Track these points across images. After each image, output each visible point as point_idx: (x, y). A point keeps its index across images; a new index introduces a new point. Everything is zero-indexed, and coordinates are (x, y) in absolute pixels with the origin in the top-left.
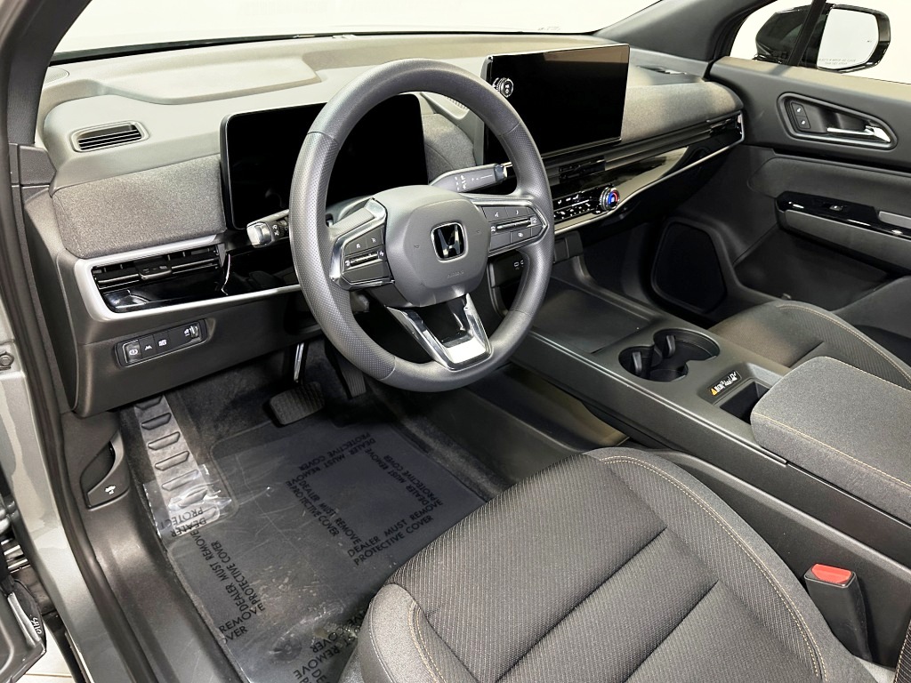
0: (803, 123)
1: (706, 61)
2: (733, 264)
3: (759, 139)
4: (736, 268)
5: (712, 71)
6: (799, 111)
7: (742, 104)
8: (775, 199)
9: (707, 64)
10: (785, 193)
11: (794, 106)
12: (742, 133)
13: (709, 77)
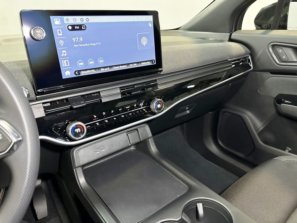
0: (284, 57)
1: (229, 33)
2: (257, 132)
3: (261, 68)
4: (259, 134)
5: (232, 37)
6: (280, 51)
7: (249, 51)
8: (274, 98)
9: (229, 34)
10: (280, 95)
11: (277, 49)
12: (251, 65)
13: (231, 40)
